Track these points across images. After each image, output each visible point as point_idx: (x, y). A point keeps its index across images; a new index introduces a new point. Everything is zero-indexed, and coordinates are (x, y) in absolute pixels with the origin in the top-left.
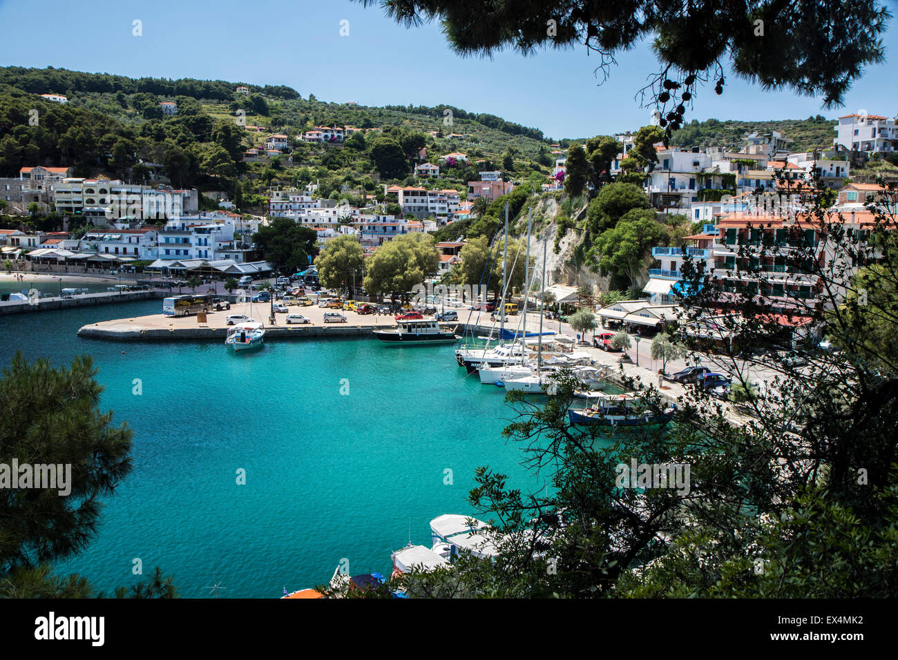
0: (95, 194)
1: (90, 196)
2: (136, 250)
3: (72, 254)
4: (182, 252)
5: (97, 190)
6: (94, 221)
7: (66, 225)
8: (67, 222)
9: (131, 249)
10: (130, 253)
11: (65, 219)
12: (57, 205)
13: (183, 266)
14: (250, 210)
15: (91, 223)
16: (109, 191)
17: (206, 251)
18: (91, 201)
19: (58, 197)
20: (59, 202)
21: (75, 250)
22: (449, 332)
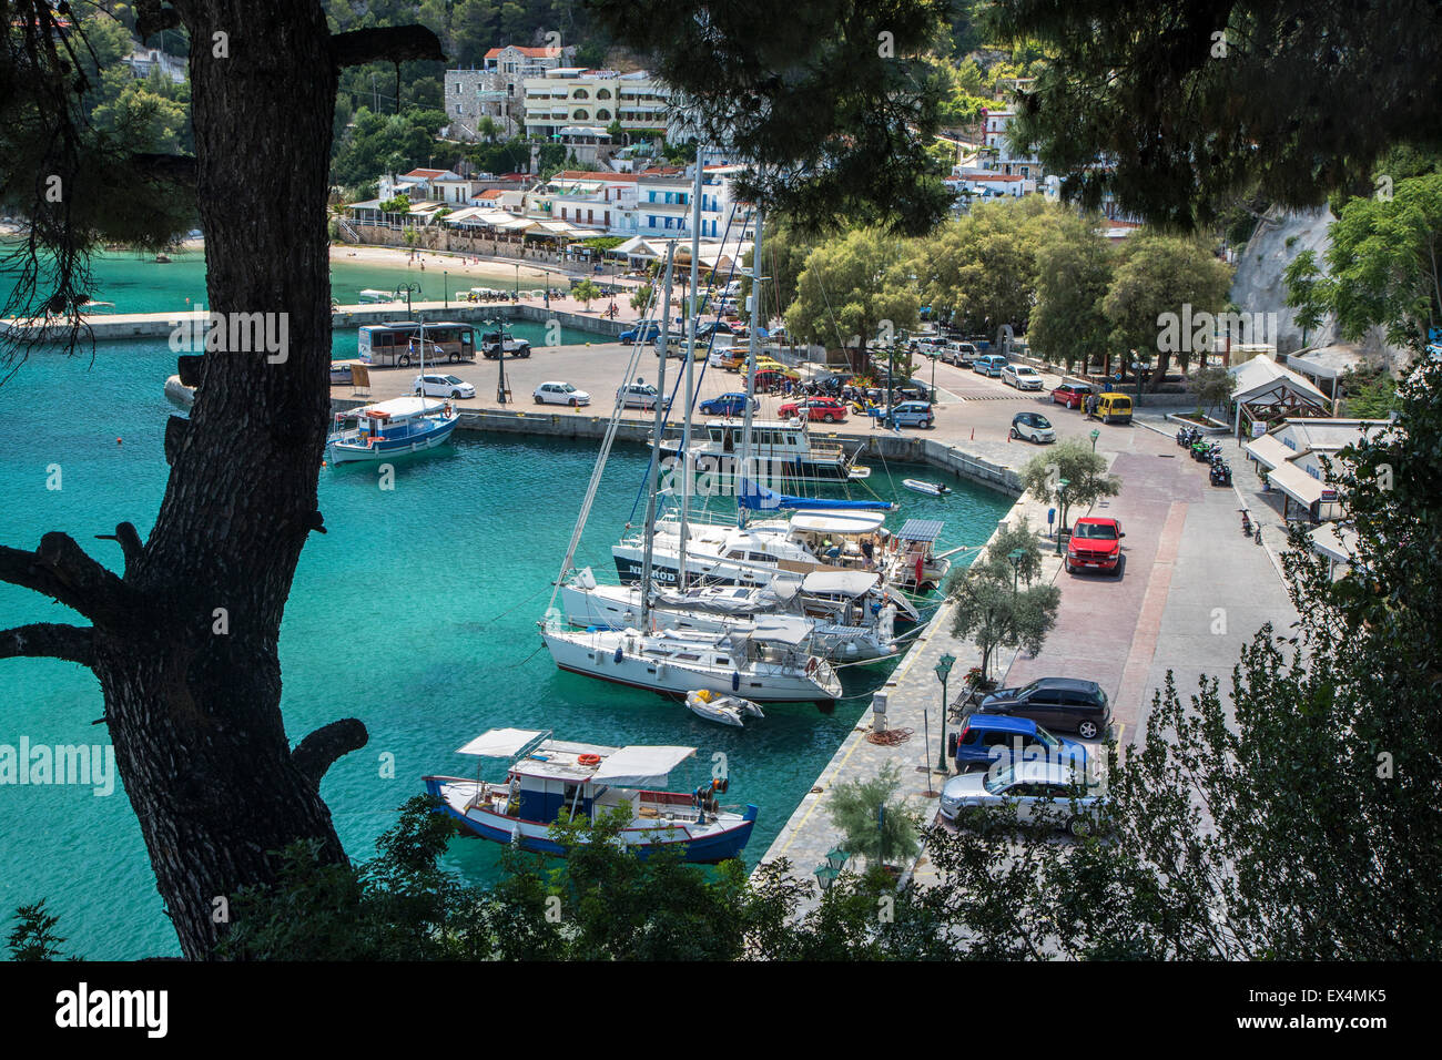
0: (589, 100)
1: (581, 104)
2: (607, 214)
3: (511, 218)
4: (675, 222)
5: (592, 93)
6: (577, 154)
7: (534, 162)
8: (536, 156)
9: (599, 215)
10: (598, 222)
11: (535, 150)
12: (528, 122)
13: (652, 253)
14: (960, 132)
15: (573, 159)
16: (613, 95)
17: (714, 223)
18: (581, 115)
19: (532, 106)
20: (533, 116)
21: (516, 212)
22: (831, 458)
